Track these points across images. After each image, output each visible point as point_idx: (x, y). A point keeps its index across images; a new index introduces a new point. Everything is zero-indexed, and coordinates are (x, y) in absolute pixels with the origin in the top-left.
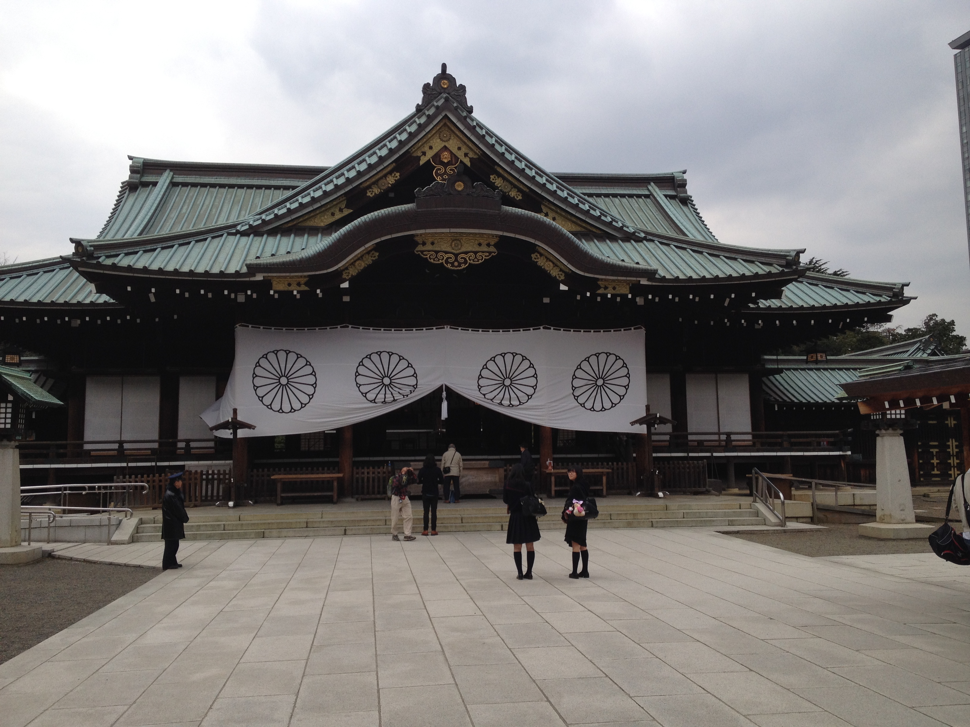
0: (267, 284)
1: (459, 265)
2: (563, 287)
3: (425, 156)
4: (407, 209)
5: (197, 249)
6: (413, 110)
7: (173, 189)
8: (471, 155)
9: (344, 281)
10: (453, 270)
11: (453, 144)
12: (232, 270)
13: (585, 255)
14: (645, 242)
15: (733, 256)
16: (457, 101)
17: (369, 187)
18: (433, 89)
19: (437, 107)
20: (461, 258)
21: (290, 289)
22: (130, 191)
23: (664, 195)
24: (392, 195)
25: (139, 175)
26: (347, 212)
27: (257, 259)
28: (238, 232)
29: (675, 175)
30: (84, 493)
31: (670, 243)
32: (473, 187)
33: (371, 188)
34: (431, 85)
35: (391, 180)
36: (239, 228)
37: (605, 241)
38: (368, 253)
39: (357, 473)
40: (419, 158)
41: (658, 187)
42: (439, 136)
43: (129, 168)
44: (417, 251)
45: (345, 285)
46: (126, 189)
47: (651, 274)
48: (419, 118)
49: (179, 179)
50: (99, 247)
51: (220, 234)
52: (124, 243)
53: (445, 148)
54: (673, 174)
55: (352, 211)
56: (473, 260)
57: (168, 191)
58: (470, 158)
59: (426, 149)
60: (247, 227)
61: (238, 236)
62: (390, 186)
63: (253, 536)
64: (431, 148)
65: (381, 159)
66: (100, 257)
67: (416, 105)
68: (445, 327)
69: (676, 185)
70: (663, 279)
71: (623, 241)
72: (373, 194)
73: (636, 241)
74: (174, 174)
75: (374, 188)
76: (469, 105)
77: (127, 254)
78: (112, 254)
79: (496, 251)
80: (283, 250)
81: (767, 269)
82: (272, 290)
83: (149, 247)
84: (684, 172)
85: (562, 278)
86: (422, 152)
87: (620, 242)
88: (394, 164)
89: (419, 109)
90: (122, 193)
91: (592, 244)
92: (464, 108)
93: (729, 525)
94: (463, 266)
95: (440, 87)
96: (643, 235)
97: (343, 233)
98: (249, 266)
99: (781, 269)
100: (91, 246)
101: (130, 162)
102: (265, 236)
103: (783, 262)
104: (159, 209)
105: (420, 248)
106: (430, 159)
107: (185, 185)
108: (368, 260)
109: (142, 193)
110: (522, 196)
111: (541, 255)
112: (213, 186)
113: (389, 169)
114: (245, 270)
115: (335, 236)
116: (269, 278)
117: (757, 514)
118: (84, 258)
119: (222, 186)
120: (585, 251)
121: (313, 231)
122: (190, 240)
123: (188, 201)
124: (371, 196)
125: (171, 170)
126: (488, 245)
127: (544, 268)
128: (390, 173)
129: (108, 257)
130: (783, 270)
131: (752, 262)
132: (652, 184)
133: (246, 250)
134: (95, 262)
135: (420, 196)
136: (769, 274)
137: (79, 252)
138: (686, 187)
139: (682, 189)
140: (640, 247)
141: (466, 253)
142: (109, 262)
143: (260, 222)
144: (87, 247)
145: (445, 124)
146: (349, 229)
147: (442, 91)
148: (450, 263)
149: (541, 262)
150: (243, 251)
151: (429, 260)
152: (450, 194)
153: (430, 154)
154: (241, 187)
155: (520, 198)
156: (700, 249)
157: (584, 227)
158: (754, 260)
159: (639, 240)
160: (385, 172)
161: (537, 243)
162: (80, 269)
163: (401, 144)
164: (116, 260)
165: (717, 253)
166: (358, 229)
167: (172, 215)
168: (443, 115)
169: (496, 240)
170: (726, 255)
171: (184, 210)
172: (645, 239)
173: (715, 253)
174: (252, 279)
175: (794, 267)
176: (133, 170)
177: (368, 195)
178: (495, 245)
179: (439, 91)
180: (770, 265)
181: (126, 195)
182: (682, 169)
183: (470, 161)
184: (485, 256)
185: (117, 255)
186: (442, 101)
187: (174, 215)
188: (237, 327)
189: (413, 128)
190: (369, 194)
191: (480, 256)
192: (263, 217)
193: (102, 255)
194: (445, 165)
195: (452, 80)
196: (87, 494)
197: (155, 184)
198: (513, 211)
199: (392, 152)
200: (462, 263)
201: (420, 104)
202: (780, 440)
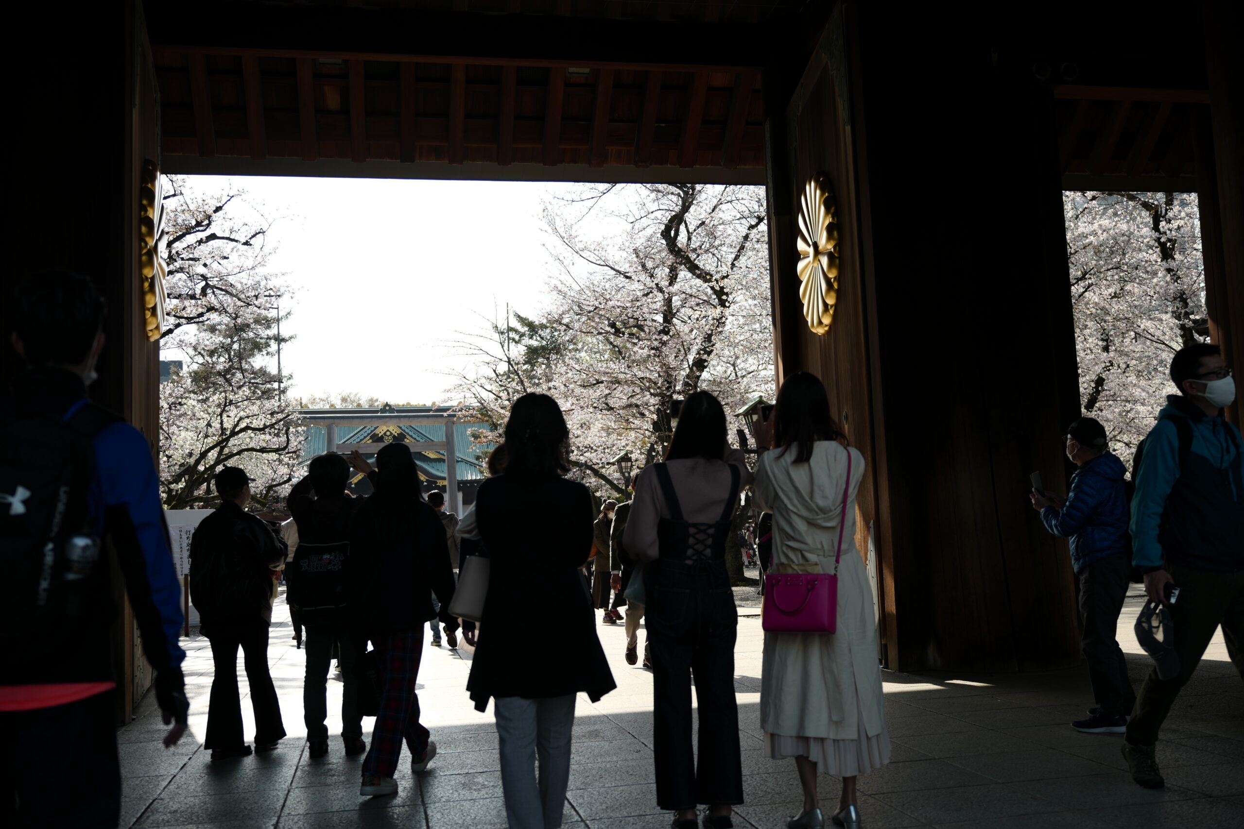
2: (425, 484)
11: (390, 429)
34: (383, 409)
40: (379, 435)
42: (386, 426)
53: (388, 430)
58: (397, 433)
59: (381, 431)
65: (365, 437)
108: (360, 478)
153: (383, 433)
179: (385, 411)
199: (368, 434)
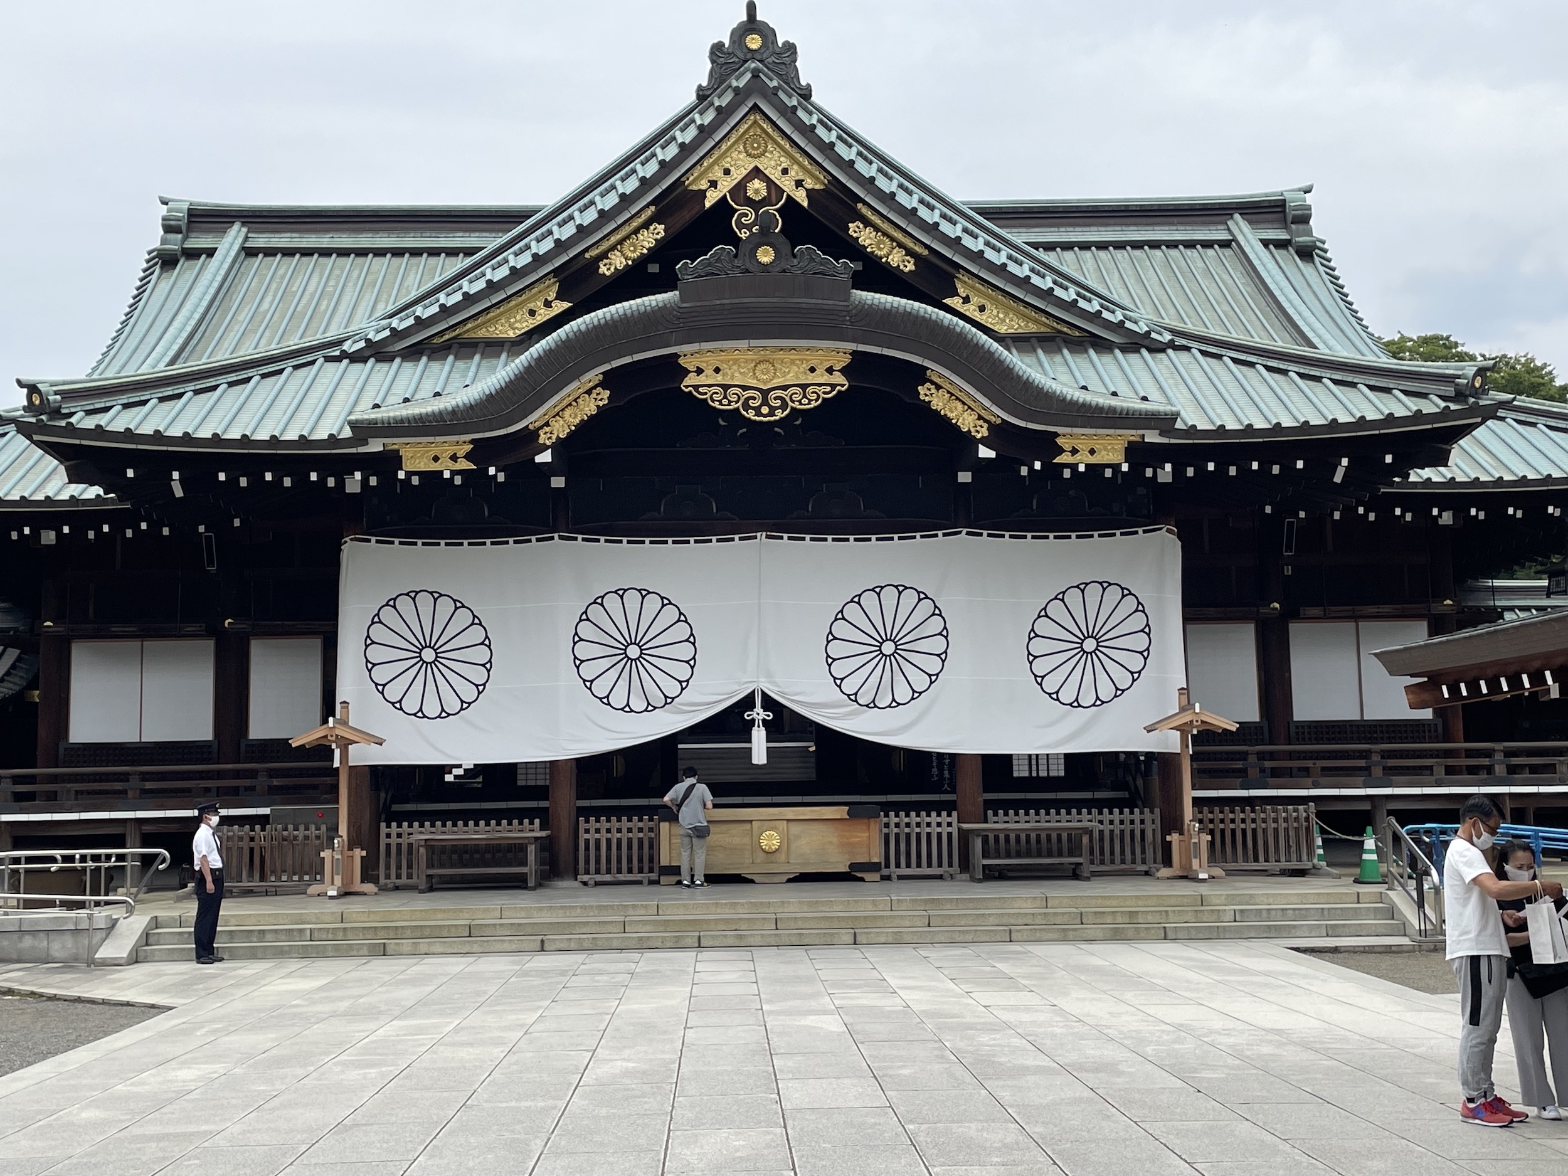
0: (392, 460)
1: (772, 413)
2: (985, 452)
3: (716, 188)
4: (661, 305)
5: (261, 391)
6: (692, 98)
7: (246, 263)
8: (809, 184)
9: (544, 448)
10: (761, 422)
11: (772, 164)
12: (322, 434)
13: (1027, 387)
14: (1170, 351)
15: (1350, 379)
16: (779, 76)
17: (604, 255)
18: (730, 54)
19: (737, 90)
20: (775, 399)
21: (434, 467)
22: (162, 268)
23: (1261, 240)
24: (654, 268)
25: (180, 236)
26: (560, 306)
27: (376, 410)
28: (344, 355)
29: (1287, 196)
30: (54, 867)
31: (1223, 353)
32: (794, 256)
33: (608, 258)
34: (727, 46)
35: (648, 240)
36: (346, 346)
37: (1086, 351)
38: (589, 392)
39: (587, 831)
40: (702, 194)
41: (1250, 222)
42: (745, 148)
43: (160, 221)
44: (687, 387)
45: (545, 457)
46: (156, 264)
47: (1165, 422)
48: (701, 113)
49: (261, 241)
50: (71, 395)
51: (309, 359)
52: (121, 385)
53: (756, 173)
54: (1282, 195)
55: (570, 304)
56: (800, 401)
57: (237, 265)
58: (807, 190)
59: (717, 173)
60: (362, 344)
61: (346, 362)
62: (645, 251)
63: (365, 951)
64: (727, 172)
65: (626, 200)
66: (72, 414)
67: (695, 88)
68: (759, 534)
69: (1290, 219)
70: (1192, 430)
71: (1124, 350)
72: (612, 269)
73: (1151, 350)
74: (249, 232)
75: (613, 257)
76: (803, 83)
77: (126, 406)
78: (98, 406)
79: (846, 383)
80: (427, 389)
81: (1414, 405)
82: (402, 469)
83: (169, 391)
84: (1308, 191)
85: (984, 432)
86: (709, 181)
87: (1117, 352)
88: (653, 208)
89: (703, 95)
90: (148, 272)
91: (1058, 358)
92: (793, 89)
93: (1327, 936)
94: (779, 414)
95: (745, 50)
96: (1167, 337)
97: (535, 356)
98: (354, 426)
99: (1443, 404)
100: (56, 393)
101: (163, 210)
102: (398, 360)
103: (1450, 391)
104: (216, 303)
105: (690, 380)
106: (725, 195)
107: (270, 252)
108: (589, 407)
109: (186, 270)
110: (915, 264)
111: (938, 387)
112: (325, 253)
113: (644, 217)
114: (347, 433)
115: (522, 360)
116: (396, 447)
117: (1392, 912)
118: (43, 417)
119: (343, 253)
120: (1025, 377)
121: (494, 347)
122: (250, 375)
123: (274, 286)
124: (608, 273)
125: (244, 224)
126: (830, 370)
127: (946, 415)
128: (646, 225)
129: (89, 413)
130: (1447, 407)
131: (1387, 390)
132: (1237, 216)
133: (356, 391)
134: (63, 423)
135: (686, 277)
136: (1418, 416)
137: (34, 405)
138: (1311, 222)
139: (1301, 227)
140: (1160, 364)
141: (785, 388)
142: (90, 423)
143: (387, 333)
144: (48, 394)
145: (755, 122)
146: (548, 348)
147: (749, 56)
148: (753, 408)
149: (938, 402)
150: (349, 395)
151: (711, 403)
152: (747, 271)
153: (725, 186)
154: (380, 253)
155: (911, 267)
156: (1282, 365)
157: (1045, 325)
158: (1391, 386)
159: (1157, 349)
160: (635, 224)
161: (927, 363)
162: (36, 437)
163: (665, 167)
164: (102, 420)
165: (1318, 374)
166: (566, 345)
167: (241, 317)
168: (750, 105)
169: (846, 360)
170: (1334, 377)
171: (265, 306)
172: (1171, 345)
173: (1312, 373)
174: (362, 450)
175: (1472, 400)
176: (169, 229)
177: (601, 271)
178: (843, 371)
179: (742, 56)
180: (1424, 396)
181: (154, 277)
182: (1304, 184)
183: (808, 196)
184: (825, 393)
185: (107, 409)
186: (748, 76)
187: (244, 315)
188: (346, 542)
189: (688, 136)
190: (603, 269)
191: (813, 393)
192: (394, 322)
193: (79, 409)
194: (755, 205)
195: (767, 33)
196: (61, 870)
197: (211, 253)
198: (876, 302)
199: (646, 184)
200: (777, 408)
201: (705, 84)
202: (1486, 761)
